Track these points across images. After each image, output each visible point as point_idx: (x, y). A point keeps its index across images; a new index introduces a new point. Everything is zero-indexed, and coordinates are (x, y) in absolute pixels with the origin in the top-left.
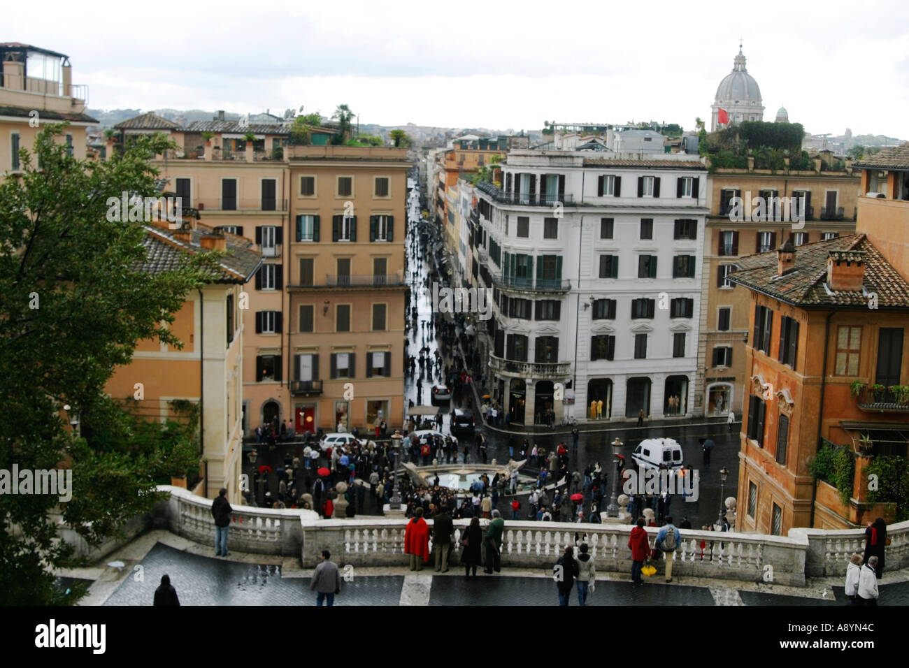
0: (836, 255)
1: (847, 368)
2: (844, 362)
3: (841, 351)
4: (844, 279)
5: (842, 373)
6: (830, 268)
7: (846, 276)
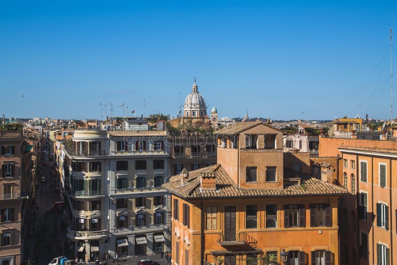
0: (203, 174)
1: (212, 226)
2: (210, 223)
3: (209, 218)
4: (208, 185)
5: (210, 228)
6: (201, 180)
7: (208, 183)
